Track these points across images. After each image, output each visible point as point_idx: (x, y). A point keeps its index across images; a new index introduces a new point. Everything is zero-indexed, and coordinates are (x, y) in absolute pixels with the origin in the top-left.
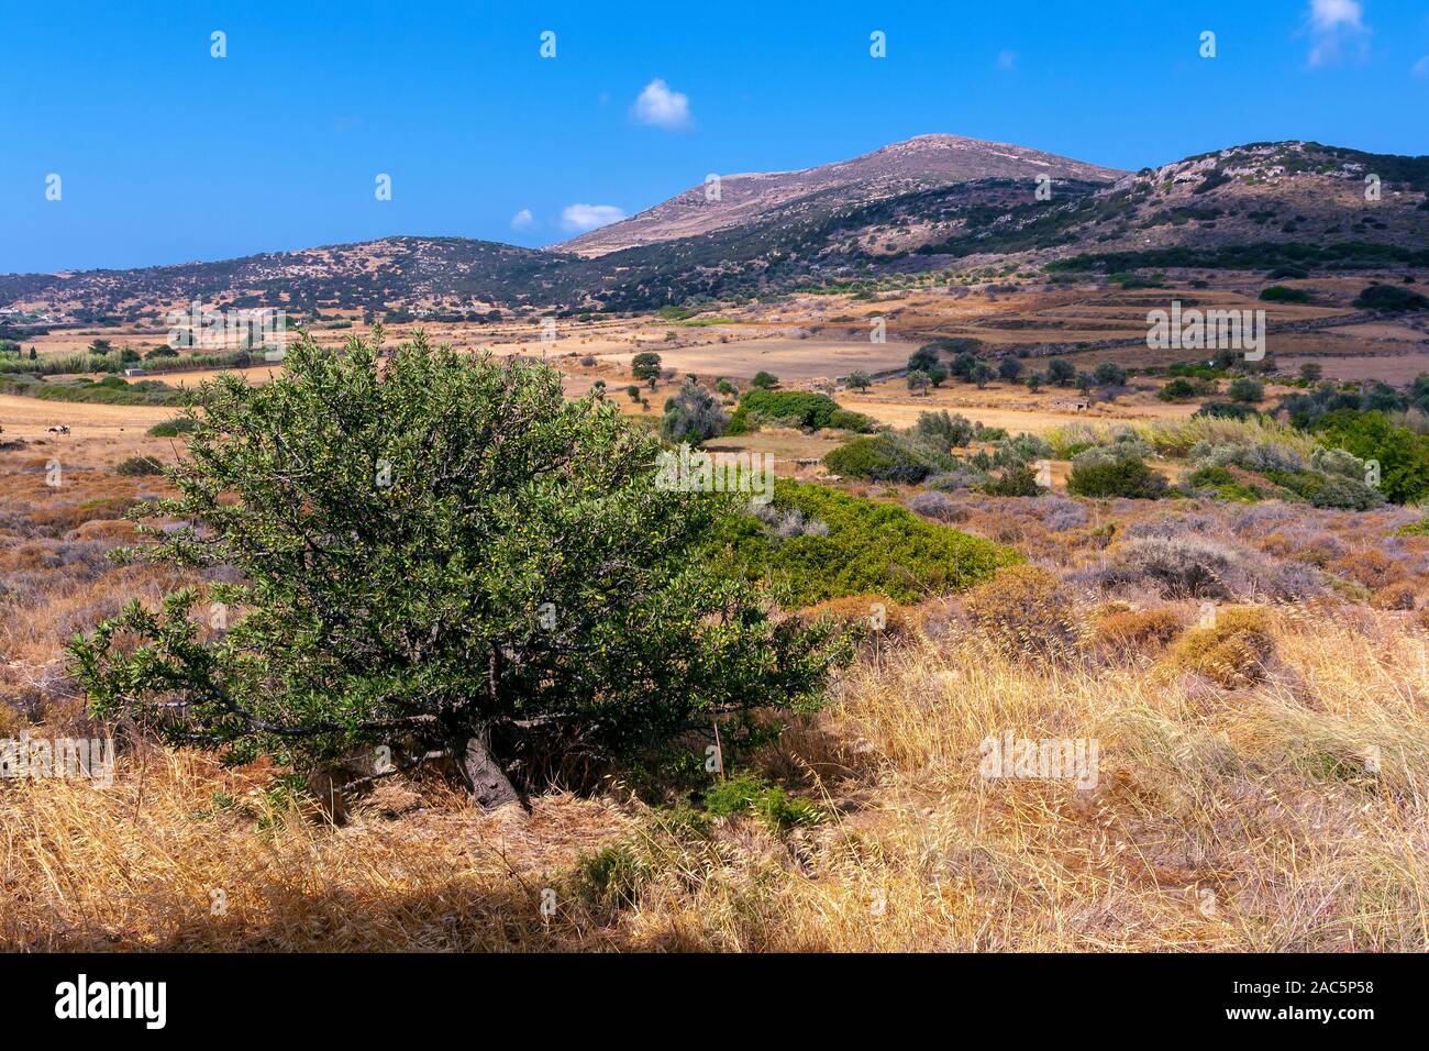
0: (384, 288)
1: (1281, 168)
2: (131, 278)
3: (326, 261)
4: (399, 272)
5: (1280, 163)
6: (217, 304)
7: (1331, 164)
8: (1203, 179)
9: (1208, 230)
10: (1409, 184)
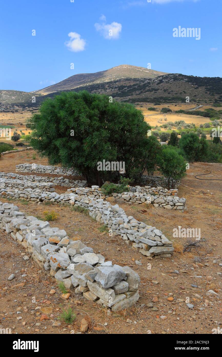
1: (173, 80)
5: (173, 79)
7: (182, 79)
8: (159, 82)
9: (155, 93)
10: (195, 83)
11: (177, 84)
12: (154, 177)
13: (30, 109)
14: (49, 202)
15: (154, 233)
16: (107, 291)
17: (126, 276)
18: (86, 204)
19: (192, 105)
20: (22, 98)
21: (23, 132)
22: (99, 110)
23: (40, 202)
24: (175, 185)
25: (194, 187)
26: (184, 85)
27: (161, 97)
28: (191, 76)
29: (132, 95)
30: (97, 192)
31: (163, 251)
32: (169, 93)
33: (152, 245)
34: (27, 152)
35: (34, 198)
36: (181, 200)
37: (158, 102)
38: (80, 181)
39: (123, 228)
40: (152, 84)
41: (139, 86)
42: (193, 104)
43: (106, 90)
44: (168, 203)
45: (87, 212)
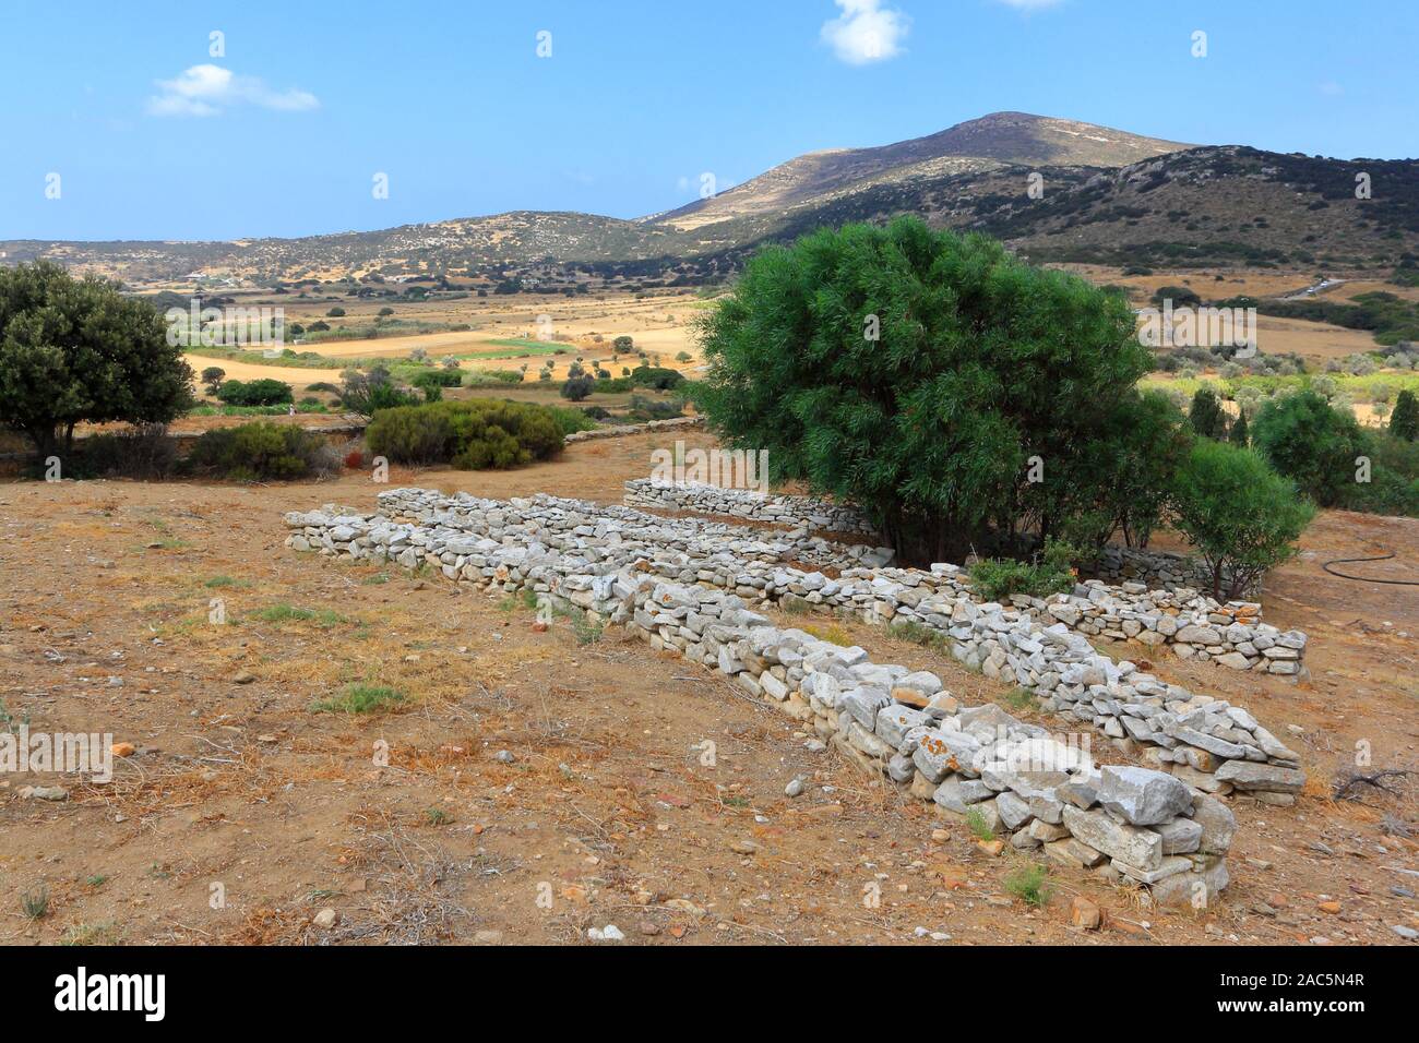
0: (505, 258)
1: (1211, 171)
2: (297, 246)
3: (458, 232)
4: (519, 243)
5: (1212, 166)
6: (368, 271)
7: (1254, 169)
8: (1150, 179)
9: (1131, 227)
10: (1313, 185)
11: (1231, 190)
12: (1154, 556)
13: (630, 283)
14: (802, 602)
15: (1229, 717)
16: (1140, 835)
17: (1192, 805)
18: (939, 616)
19: (1293, 278)
20: (605, 243)
21: (603, 366)
22: (955, 286)
23: (767, 602)
24: (1241, 590)
25: (1322, 603)
26: (1260, 194)
27: (1156, 242)
28: (1297, 154)
29: (1032, 232)
30: (951, 585)
31: (1267, 778)
32: (1191, 228)
33: (1225, 753)
34: (650, 439)
35: (748, 585)
36: (1288, 638)
37: (1143, 261)
38: (870, 549)
39: (1102, 698)
40: (1121, 191)
41: (1064, 198)
42: (1301, 273)
43: (925, 214)
44: (1234, 644)
45: (945, 644)
